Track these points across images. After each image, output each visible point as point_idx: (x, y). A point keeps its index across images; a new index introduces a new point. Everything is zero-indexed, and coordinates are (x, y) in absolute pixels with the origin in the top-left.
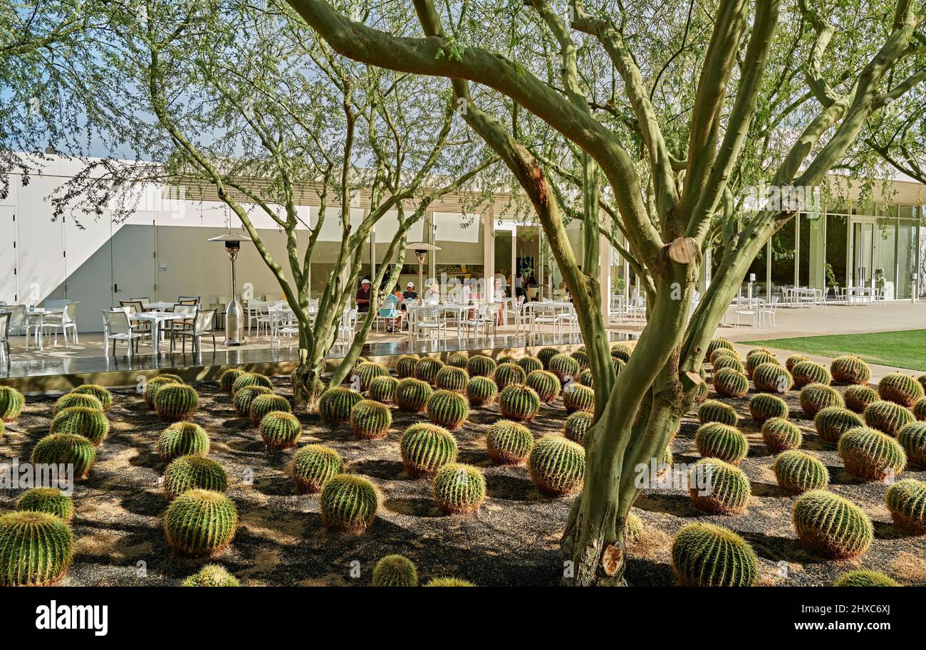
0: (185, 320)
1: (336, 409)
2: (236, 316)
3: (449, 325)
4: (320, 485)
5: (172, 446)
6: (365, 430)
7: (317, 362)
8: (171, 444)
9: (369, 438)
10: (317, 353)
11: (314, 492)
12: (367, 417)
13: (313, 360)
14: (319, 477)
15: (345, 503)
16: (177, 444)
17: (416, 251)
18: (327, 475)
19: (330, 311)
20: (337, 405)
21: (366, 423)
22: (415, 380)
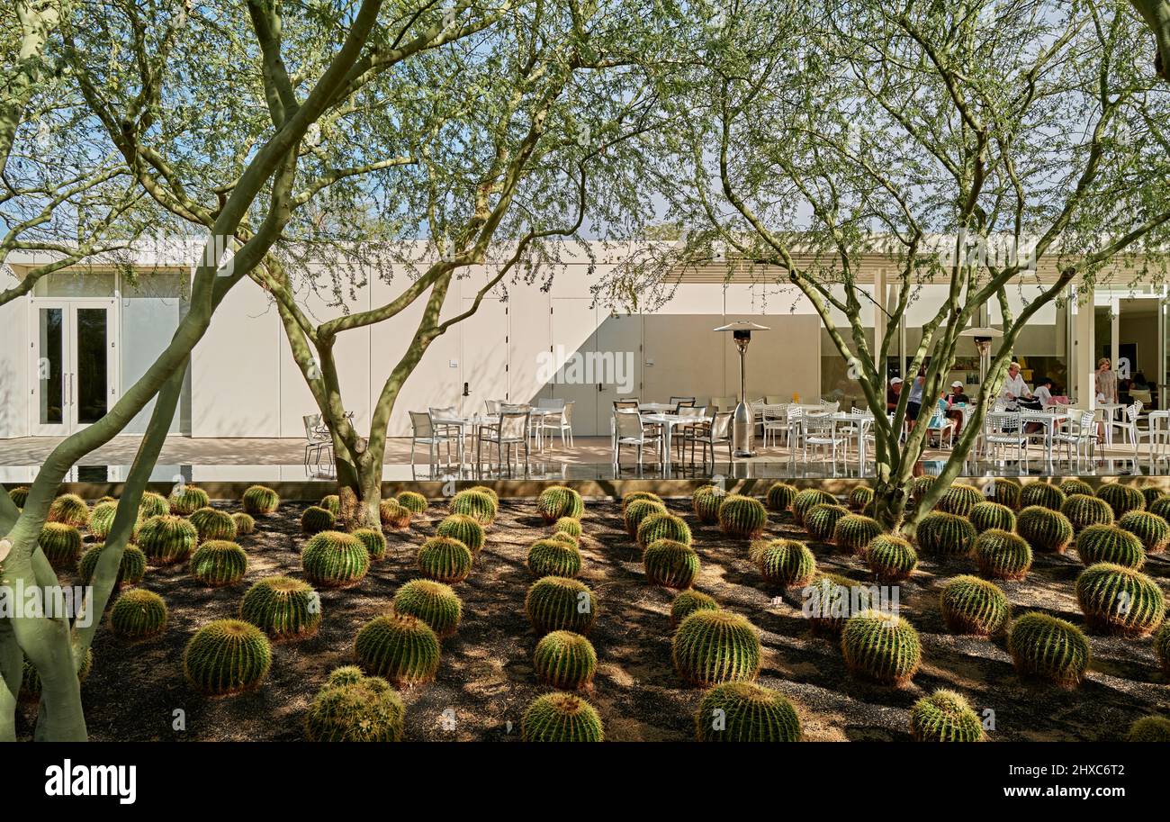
0: (694, 424)
1: (942, 539)
2: (745, 421)
3: (1034, 441)
4: (984, 625)
5: (779, 564)
6: (998, 567)
7: (905, 479)
8: (777, 562)
9: (1004, 578)
10: (906, 468)
11: (974, 633)
12: (1002, 551)
13: (901, 476)
14: (982, 614)
15: (1052, 647)
16: (785, 562)
17: (976, 338)
18: (993, 613)
19: (925, 416)
20: (944, 534)
21: (1000, 559)
22: (1044, 509)
